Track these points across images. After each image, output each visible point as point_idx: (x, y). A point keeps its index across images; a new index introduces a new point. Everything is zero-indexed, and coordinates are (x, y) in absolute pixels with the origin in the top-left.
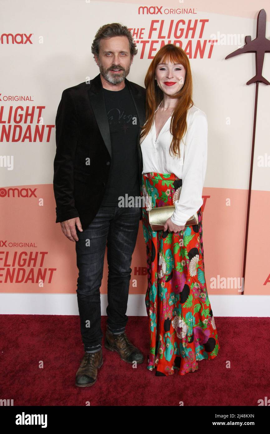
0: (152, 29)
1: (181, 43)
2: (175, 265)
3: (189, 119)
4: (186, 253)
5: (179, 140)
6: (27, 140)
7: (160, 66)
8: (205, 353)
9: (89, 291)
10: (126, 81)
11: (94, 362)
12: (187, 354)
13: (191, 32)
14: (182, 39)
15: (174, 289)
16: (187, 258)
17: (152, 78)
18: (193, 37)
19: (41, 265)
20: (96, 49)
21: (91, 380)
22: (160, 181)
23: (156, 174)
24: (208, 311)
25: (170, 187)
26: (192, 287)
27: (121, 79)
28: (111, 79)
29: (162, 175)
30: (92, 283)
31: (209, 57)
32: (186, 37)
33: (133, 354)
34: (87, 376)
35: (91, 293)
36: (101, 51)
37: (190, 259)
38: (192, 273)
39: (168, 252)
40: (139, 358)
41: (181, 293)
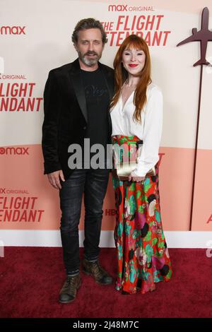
0: (119, 23)
1: (142, 34)
2: (137, 208)
3: (148, 93)
4: (146, 198)
5: (140, 110)
6: (21, 110)
7: (126, 52)
8: (161, 276)
9: (70, 228)
10: (99, 63)
11: (74, 284)
12: (147, 277)
13: (150, 25)
14: (143, 31)
15: (137, 227)
16: (147, 202)
17: (119, 61)
18: (151, 29)
19: (32, 208)
20: (76, 38)
21: (71, 297)
23: (122, 137)
24: (163, 243)
26: (150, 225)
27: (95, 62)
28: (87, 62)
29: (127, 137)
30: (72, 222)
31: (164, 44)
32: (146, 29)
33: (105, 277)
34: (68, 295)
35: (71, 230)
36: (79, 40)
37: (149, 203)
38: (151, 213)
39: (131, 197)
40: (108, 281)
41: (142, 230)
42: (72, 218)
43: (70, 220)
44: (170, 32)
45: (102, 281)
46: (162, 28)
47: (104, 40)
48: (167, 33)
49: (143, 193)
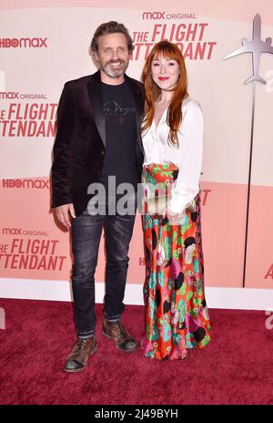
0: (155, 33)
1: (182, 45)
2: (171, 253)
4: (183, 241)
5: (176, 131)
6: (41, 135)
7: (154, 62)
8: (194, 341)
9: (83, 278)
10: (125, 76)
11: (85, 348)
12: (178, 340)
13: (191, 35)
14: (183, 42)
15: (171, 274)
16: (183, 245)
18: (193, 39)
19: (52, 253)
20: (95, 46)
21: (80, 365)
22: (159, 172)
23: (155, 165)
24: (200, 301)
25: (169, 178)
26: (186, 275)
29: (160, 166)
31: (209, 58)
32: (187, 40)
33: (127, 341)
34: (76, 362)
35: (84, 280)
36: (100, 48)
37: (186, 247)
38: (188, 260)
39: (166, 238)
40: (131, 346)
41: (175, 280)
42: (85, 265)
43: (83, 267)
44: (215, 43)
45: (123, 346)
46: (206, 39)
47: (130, 48)
48: (212, 44)
49: (180, 235)
